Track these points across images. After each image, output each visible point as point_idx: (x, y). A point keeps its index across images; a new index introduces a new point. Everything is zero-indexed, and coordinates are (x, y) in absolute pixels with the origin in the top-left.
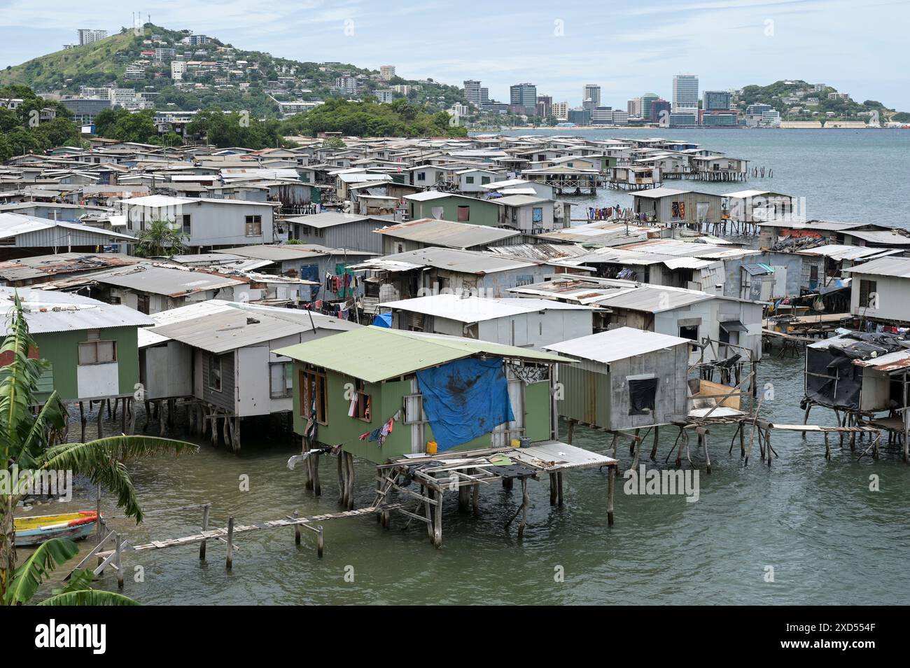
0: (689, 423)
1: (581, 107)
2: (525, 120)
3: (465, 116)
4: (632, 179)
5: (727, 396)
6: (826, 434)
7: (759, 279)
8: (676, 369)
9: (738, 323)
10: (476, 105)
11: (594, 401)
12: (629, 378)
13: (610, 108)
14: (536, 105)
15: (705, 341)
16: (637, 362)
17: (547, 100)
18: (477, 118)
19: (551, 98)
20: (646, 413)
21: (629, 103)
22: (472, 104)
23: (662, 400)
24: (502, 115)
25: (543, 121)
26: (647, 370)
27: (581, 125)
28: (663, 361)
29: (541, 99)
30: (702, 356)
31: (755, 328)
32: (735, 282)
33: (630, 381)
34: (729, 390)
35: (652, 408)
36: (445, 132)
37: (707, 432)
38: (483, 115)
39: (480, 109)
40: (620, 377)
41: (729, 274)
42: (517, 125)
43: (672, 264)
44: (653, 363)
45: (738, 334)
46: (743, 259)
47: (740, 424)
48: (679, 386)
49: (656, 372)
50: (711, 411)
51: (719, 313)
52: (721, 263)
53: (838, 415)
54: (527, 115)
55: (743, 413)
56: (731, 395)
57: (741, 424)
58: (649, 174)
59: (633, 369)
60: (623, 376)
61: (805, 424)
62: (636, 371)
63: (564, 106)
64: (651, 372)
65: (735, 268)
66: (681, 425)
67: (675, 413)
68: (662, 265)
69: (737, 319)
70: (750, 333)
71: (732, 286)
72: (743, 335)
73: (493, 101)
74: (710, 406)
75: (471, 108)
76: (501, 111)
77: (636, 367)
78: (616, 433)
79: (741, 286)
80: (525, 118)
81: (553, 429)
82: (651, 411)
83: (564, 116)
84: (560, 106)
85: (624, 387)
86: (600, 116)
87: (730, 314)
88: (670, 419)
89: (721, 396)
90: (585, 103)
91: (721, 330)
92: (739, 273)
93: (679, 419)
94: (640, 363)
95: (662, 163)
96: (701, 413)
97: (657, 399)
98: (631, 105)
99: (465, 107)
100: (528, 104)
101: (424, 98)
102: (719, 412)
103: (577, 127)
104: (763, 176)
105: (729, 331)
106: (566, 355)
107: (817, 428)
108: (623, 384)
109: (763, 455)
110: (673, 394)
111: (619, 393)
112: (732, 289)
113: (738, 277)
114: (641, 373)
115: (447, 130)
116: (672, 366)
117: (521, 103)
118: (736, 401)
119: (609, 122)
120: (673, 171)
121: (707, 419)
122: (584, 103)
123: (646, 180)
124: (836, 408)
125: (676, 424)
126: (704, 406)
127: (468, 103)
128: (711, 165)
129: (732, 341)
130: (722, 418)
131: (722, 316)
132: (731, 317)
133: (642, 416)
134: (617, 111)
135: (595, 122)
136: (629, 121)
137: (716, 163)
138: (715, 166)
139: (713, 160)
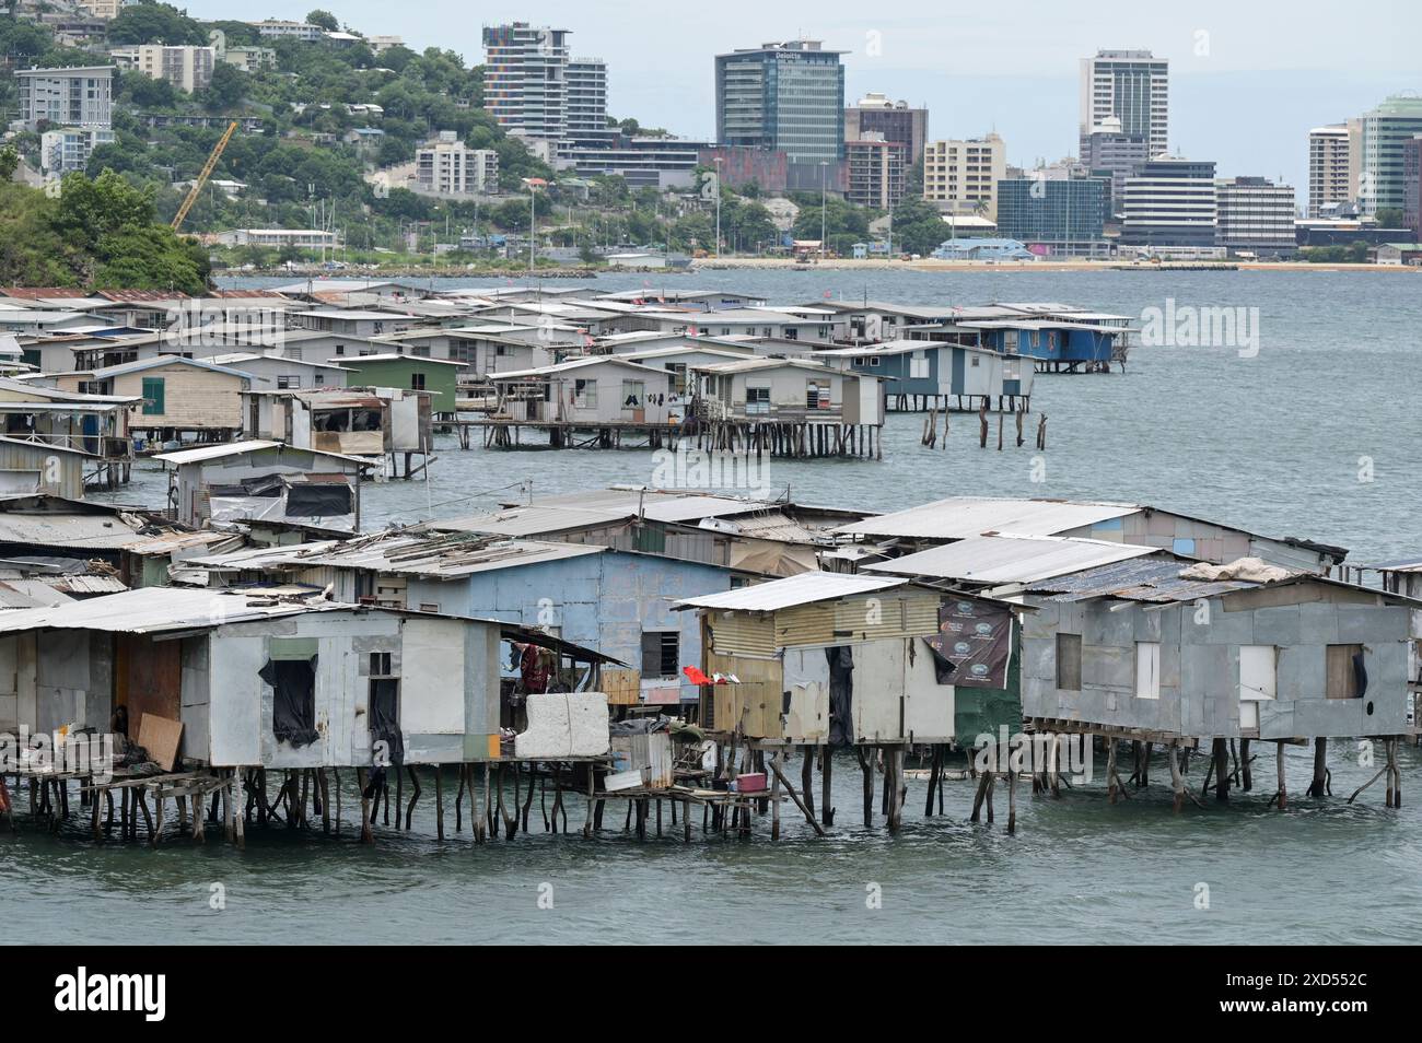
1: (1068, 163)
2: (783, 224)
3: (478, 200)
4: (304, 438)
10: (541, 149)
13: (1206, 169)
14: (844, 148)
17: (901, 125)
18: (543, 209)
19: (924, 114)
21: (1319, 142)
22: (516, 141)
24: (673, 198)
25: (873, 227)
27: (1060, 251)
29: (869, 119)
36: (92, 265)
38: (570, 197)
39: (562, 164)
42: (744, 246)
54: (796, 198)
58: (373, 418)
63: (979, 156)
73: (631, 127)
75: (513, 162)
76: (667, 178)
80: (782, 211)
83: (980, 207)
84: (962, 155)
86: (1151, 205)
90: (1090, 142)
95: (580, 384)
98: (1329, 153)
99: (481, 154)
100: (803, 143)
101: (279, 109)
103: (1038, 262)
104: (1020, 442)
115: (105, 258)
117: (769, 140)
119: (1203, 237)
122: (1083, 140)
123: (354, 444)
127: (499, 136)
128: (739, 393)
134: (1243, 181)
135: (1134, 236)
136: (1303, 234)
137: (757, 383)
138: (752, 395)
139: (745, 373)
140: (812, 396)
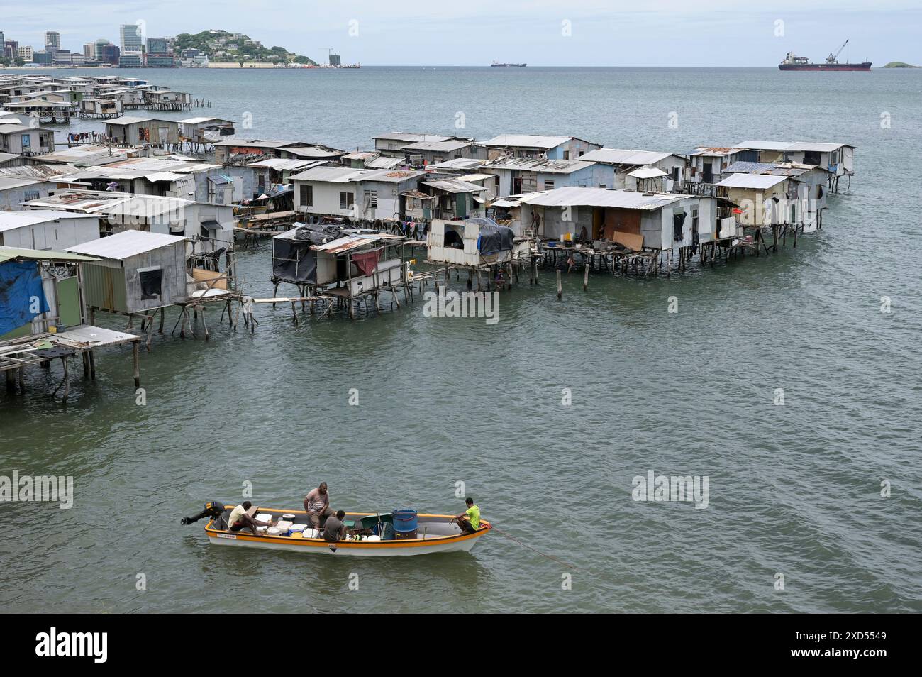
0: (189, 303)
1: (44, 51)
4: (99, 110)
5: (217, 280)
6: (293, 303)
7: (222, 188)
8: (176, 261)
9: (214, 222)
11: (111, 292)
12: (140, 270)
13: (68, 51)
14: (4, 48)
15: (195, 238)
16: (145, 257)
17: (14, 44)
19: (17, 42)
20: (155, 297)
21: (85, 47)
23: (166, 287)
25: (11, 62)
26: (154, 263)
27: (45, 65)
28: (165, 255)
29: (8, 43)
30: (194, 250)
31: (228, 225)
32: (203, 190)
33: (140, 273)
34: (217, 275)
35: (160, 293)
37: (204, 309)
40: (132, 271)
41: (198, 183)
43: (153, 178)
44: (158, 258)
45: (215, 231)
46: (208, 172)
47: (227, 301)
48: (180, 275)
49: (160, 264)
50: (205, 292)
51: (200, 215)
52: (192, 176)
53: (299, 288)
55: (230, 292)
56: (220, 278)
57: (229, 301)
58: (113, 106)
59: (143, 263)
60: (135, 269)
61: (275, 297)
62: (145, 264)
63: (28, 49)
64: (156, 265)
65: (202, 179)
66: (183, 305)
67: (178, 296)
68: (144, 179)
69: (213, 219)
70: (225, 230)
71: (201, 193)
72: (219, 231)
74: (203, 289)
77: (145, 261)
78: (132, 315)
79: (208, 193)
81: (83, 316)
82: (159, 296)
83: (29, 58)
84: (25, 49)
85: (136, 278)
86: (61, 57)
87: (209, 215)
88: (174, 301)
89: (213, 280)
91: (202, 227)
92: (205, 183)
93: (181, 300)
94: (148, 258)
95: (121, 96)
96: (198, 294)
97: (163, 285)
102: (211, 293)
103: (42, 67)
104: (203, 106)
105: (208, 229)
106: (85, 255)
107: (286, 299)
108: (135, 276)
109: (247, 323)
110: (175, 281)
111: (132, 283)
112: (201, 196)
113: (206, 186)
114: (149, 266)
116: (173, 259)
118: (224, 283)
119: (69, 63)
120: (131, 103)
121: (202, 299)
122: (46, 46)
123: (110, 111)
124: (298, 283)
125: (179, 304)
126: (199, 288)
128: (162, 98)
129: (211, 236)
130: (214, 297)
131: (203, 217)
132: (209, 217)
133: (152, 300)
134: (74, 53)
135: (57, 63)
136: (86, 62)
137: (166, 96)
138: (165, 98)
139: (163, 94)
140: (177, 98)
